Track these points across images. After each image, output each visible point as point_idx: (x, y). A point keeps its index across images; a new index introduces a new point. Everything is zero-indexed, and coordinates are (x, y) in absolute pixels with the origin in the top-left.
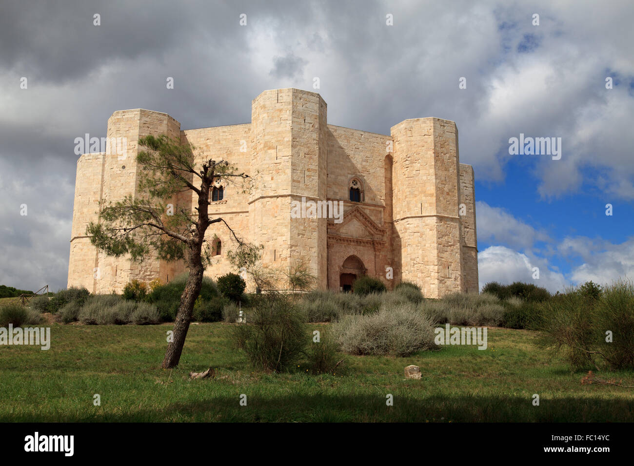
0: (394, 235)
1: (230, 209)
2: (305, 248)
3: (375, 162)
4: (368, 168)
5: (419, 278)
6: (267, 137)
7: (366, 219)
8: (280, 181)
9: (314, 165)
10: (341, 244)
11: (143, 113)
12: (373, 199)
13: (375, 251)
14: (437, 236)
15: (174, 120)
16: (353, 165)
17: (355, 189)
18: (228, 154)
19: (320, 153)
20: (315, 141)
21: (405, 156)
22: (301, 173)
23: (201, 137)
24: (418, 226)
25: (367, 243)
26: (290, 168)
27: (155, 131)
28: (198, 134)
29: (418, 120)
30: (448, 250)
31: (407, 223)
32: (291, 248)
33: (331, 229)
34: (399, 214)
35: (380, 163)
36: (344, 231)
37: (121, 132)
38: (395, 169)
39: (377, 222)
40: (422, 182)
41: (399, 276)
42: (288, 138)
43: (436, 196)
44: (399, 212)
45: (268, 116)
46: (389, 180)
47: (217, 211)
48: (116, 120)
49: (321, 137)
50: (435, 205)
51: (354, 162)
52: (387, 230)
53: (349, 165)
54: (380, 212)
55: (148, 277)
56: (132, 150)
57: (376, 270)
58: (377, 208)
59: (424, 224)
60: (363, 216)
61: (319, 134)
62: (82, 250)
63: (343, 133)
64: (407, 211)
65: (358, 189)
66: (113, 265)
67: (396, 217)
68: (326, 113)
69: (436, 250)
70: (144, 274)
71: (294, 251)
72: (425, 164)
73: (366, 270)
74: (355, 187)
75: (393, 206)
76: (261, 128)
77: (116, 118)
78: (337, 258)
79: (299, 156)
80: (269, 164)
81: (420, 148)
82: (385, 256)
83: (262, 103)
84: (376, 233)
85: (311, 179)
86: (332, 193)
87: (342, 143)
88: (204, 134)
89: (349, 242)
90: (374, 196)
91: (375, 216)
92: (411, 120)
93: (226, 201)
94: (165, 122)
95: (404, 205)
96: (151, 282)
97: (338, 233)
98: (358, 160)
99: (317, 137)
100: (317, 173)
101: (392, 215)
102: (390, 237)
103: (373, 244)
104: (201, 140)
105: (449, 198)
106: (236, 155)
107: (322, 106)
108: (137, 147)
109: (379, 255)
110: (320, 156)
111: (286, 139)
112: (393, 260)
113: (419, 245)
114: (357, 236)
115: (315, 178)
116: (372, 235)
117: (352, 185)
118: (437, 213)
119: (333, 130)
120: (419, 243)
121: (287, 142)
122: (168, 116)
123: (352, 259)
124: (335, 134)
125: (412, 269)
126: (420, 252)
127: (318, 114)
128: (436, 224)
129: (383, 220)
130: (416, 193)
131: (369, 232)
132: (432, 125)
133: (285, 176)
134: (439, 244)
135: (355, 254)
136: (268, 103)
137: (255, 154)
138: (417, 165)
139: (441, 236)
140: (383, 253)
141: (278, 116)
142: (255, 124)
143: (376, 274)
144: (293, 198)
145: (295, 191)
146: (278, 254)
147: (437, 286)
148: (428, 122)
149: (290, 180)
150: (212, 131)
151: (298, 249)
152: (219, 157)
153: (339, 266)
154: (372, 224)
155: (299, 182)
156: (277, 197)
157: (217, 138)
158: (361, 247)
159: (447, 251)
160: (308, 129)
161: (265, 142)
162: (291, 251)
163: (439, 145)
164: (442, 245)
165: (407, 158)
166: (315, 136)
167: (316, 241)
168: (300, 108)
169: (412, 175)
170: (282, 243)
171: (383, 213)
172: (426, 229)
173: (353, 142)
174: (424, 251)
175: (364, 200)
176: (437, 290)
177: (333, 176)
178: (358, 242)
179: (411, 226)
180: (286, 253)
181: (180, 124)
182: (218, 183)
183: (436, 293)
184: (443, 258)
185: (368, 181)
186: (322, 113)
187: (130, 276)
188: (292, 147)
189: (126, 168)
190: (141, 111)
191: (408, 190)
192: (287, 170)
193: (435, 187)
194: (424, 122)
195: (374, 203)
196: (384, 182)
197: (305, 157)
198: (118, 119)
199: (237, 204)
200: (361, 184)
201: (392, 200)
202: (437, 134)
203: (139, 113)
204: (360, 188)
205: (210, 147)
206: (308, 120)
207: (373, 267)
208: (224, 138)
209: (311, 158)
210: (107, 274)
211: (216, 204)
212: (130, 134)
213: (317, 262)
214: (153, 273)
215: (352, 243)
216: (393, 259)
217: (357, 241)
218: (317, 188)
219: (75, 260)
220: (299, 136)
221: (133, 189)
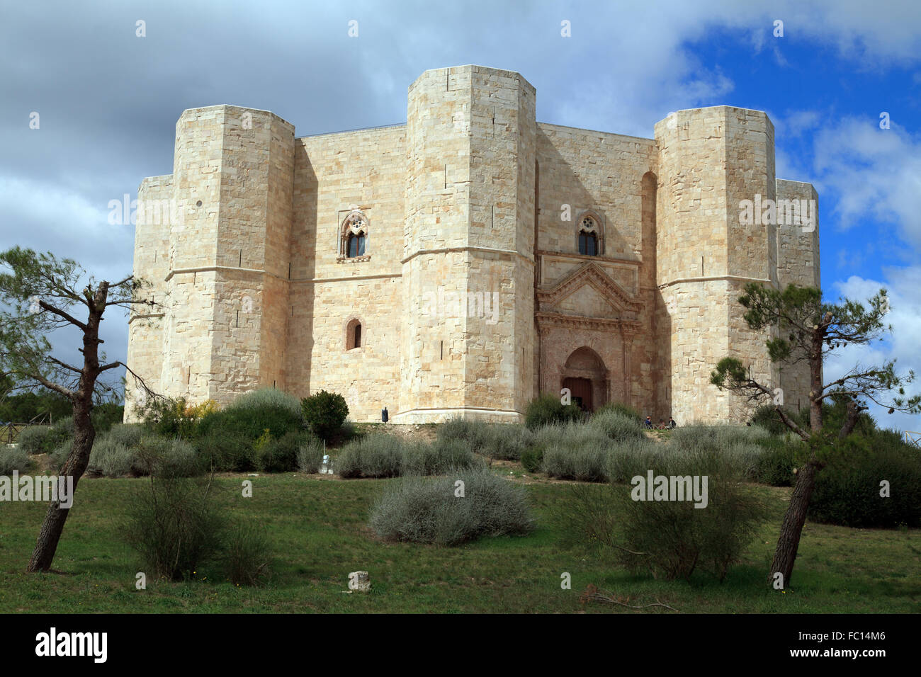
0: (658, 312)
1: (375, 270)
2: (492, 337)
3: (625, 185)
4: (612, 197)
5: (698, 386)
6: (430, 151)
7: (607, 284)
8: (450, 224)
9: (509, 197)
10: (564, 327)
11: (230, 112)
12: (620, 250)
13: (623, 339)
14: (729, 314)
15: (283, 121)
16: (584, 190)
17: (588, 233)
18: (373, 177)
19: (520, 174)
20: (511, 156)
21: (676, 173)
22: (486, 210)
23: (328, 149)
24: (696, 296)
25: (609, 325)
26: (468, 202)
27: (250, 142)
28: (323, 144)
29: (699, 111)
30: (749, 337)
31: (678, 291)
32: (468, 337)
33: (544, 302)
34: (666, 275)
35: (633, 187)
36: (569, 306)
37: (194, 145)
38: (660, 198)
39: (626, 289)
40: (703, 220)
41: (665, 383)
42: (465, 151)
43: (729, 244)
44: (667, 271)
45: (432, 115)
46: (650, 217)
47: (353, 274)
48: (187, 125)
49: (523, 146)
50: (726, 259)
51: (587, 187)
52: (646, 302)
53: (578, 191)
54: (633, 272)
55: (239, 385)
56: (212, 175)
57: (624, 372)
58: (627, 266)
59: (706, 293)
60: (602, 279)
61: (520, 143)
62: (145, 337)
63: (567, 136)
64: (678, 270)
65: (593, 233)
66: (184, 365)
67: (662, 280)
68: (534, 105)
69: (727, 337)
70: (233, 380)
71: (474, 342)
72: (711, 188)
73: (607, 371)
74: (589, 230)
75: (658, 262)
76: (419, 135)
77: (186, 120)
78: (555, 352)
79: (483, 181)
80: (432, 196)
81: (701, 160)
82: (642, 347)
83: (422, 92)
84: (626, 307)
85: (503, 221)
86: (546, 242)
87: (566, 154)
88: (333, 144)
89: (577, 324)
90: (622, 246)
91: (625, 278)
92: (686, 112)
93: (370, 257)
94: (267, 126)
95: (673, 260)
96: (244, 393)
97: (558, 309)
98: (593, 184)
99: (515, 148)
100: (514, 211)
101: (655, 276)
102: (651, 314)
103: (620, 326)
104: (329, 153)
105: (751, 246)
106: (385, 179)
107: (525, 94)
108: (219, 170)
109: (631, 346)
110: (519, 181)
111: (461, 153)
112: (655, 355)
113: (698, 329)
114: (592, 314)
115: (510, 218)
116: (619, 311)
117: (582, 226)
118: (730, 273)
119: (549, 133)
120: (699, 325)
121: (463, 157)
122: (273, 115)
123: (583, 352)
124: (552, 139)
125: (686, 370)
126: (700, 340)
127: (516, 109)
128: (728, 292)
129: (637, 285)
130: (694, 238)
131: (613, 307)
132: (723, 119)
133: (459, 216)
134: (732, 327)
135: (589, 344)
136: (431, 92)
137: (412, 178)
138: (696, 191)
139: (736, 313)
140: (638, 343)
141: (448, 114)
142: (412, 128)
143: (625, 379)
144: (472, 254)
145: (475, 241)
146: (446, 349)
147: (728, 399)
148: (716, 114)
149: (467, 222)
150: (346, 139)
151: (480, 340)
152: (358, 182)
153: (559, 366)
154: (618, 292)
155: (483, 226)
156: (446, 251)
157: (354, 150)
158: (599, 333)
159: (746, 340)
160: (499, 135)
161: (427, 158)
162: (468, 343)
163: (736, 155)
164: (738, 329)
165: (679, 178)
166: (511, 146)
167: (512, 325)
168: (485, 98)
169: (687, 208)
170: (454, 329)
171: (637, 275)
172: (710, 302)
173: (584, 152)
174: (706, 340)
175: (604, 252)
176: (728, 407)
177: (548, 212)
178: (594, 324)
179: (685, 296)
180: (460, 346)
181: (294, 128)
182: (357, 227)
183: (726, 411)
184: (739, 351)
185: (611, 220)
186: (524, 105)
187: (210, 384)
188: (470, 166)
189: (204, 205)
190: (226, 108)
191: (679, 233)
192: (463, 206)
193: (726, 229)
194: (710, 115)
195: (622, 257)
196: (640, 219)
197: (493, 182)
198: (190, 122)
199: (387, 262)
200: (599, 225)
201: (655, 251)
202: (732, 135)
203: (223, 111)
204: (597, 231)
205: (343, 166)
206: (499, 118)
207: (620, 367)
208: (366, 149)
209: (503, 184)
210: (175, 380)
211: (353, 262)
212: (209, 148)
213: (513, 361)
214: (248, 379)
215: (583, 327)
216: (656, 353)
217: (591, 323)
218: (514, 235)
219: (134, 353)
220: (483, 148)
221: (214, 239)
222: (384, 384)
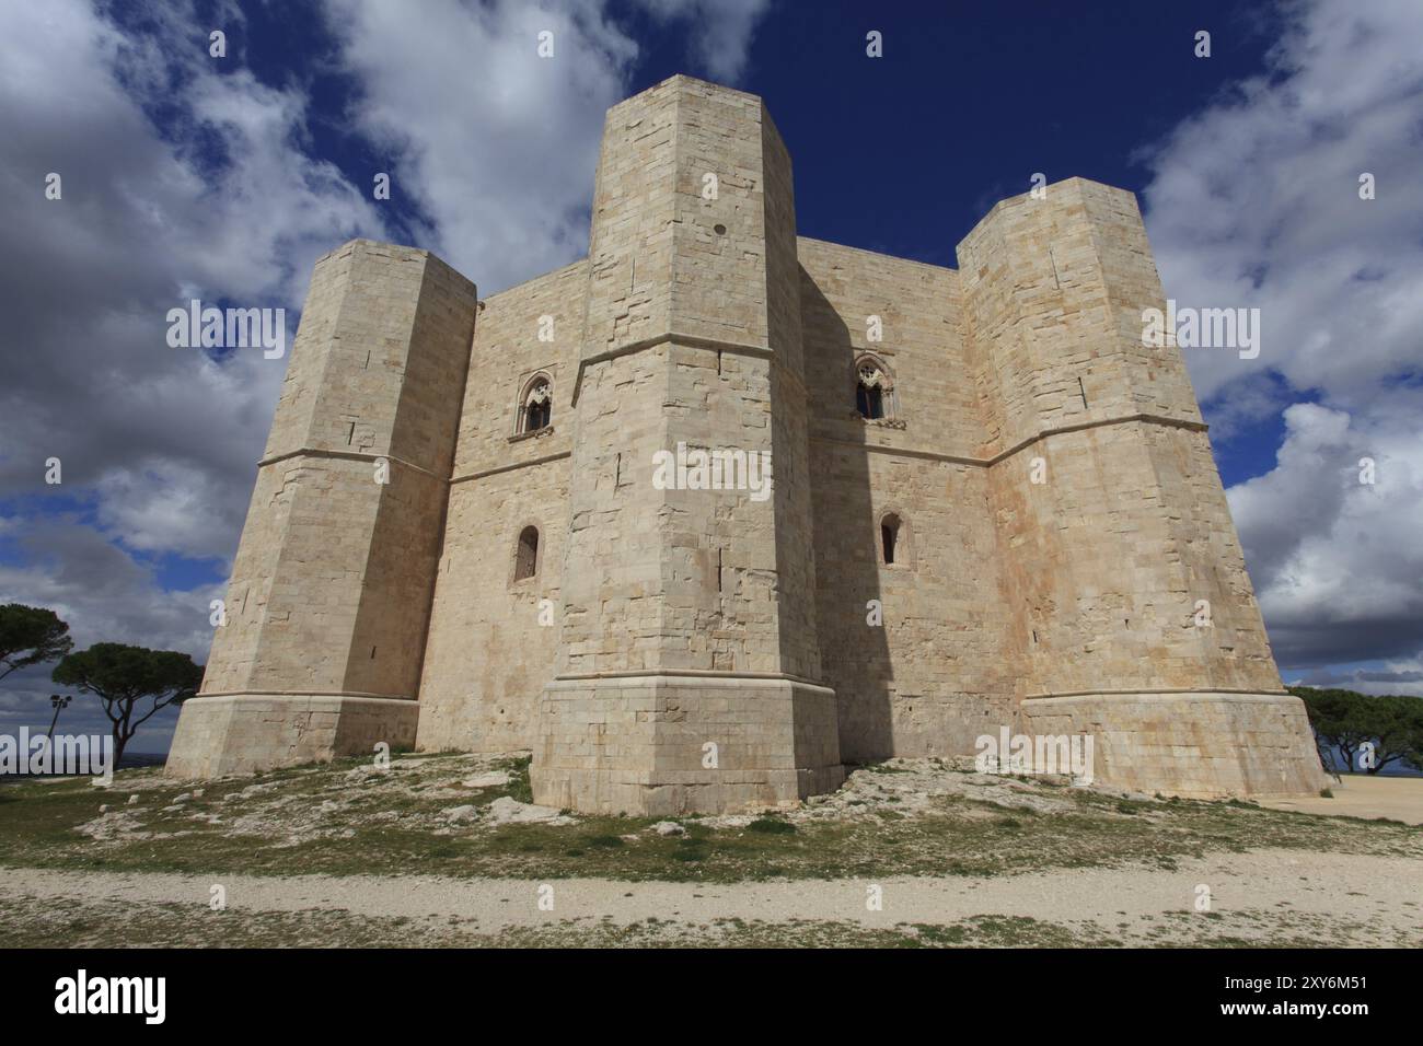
1: (913, 444)
47: (884, 443)
157: (858, 271)
199: (930, 436)
205: (843, 286)
208: (875, 276)
221: (760, 300)
222: (958, 628)
